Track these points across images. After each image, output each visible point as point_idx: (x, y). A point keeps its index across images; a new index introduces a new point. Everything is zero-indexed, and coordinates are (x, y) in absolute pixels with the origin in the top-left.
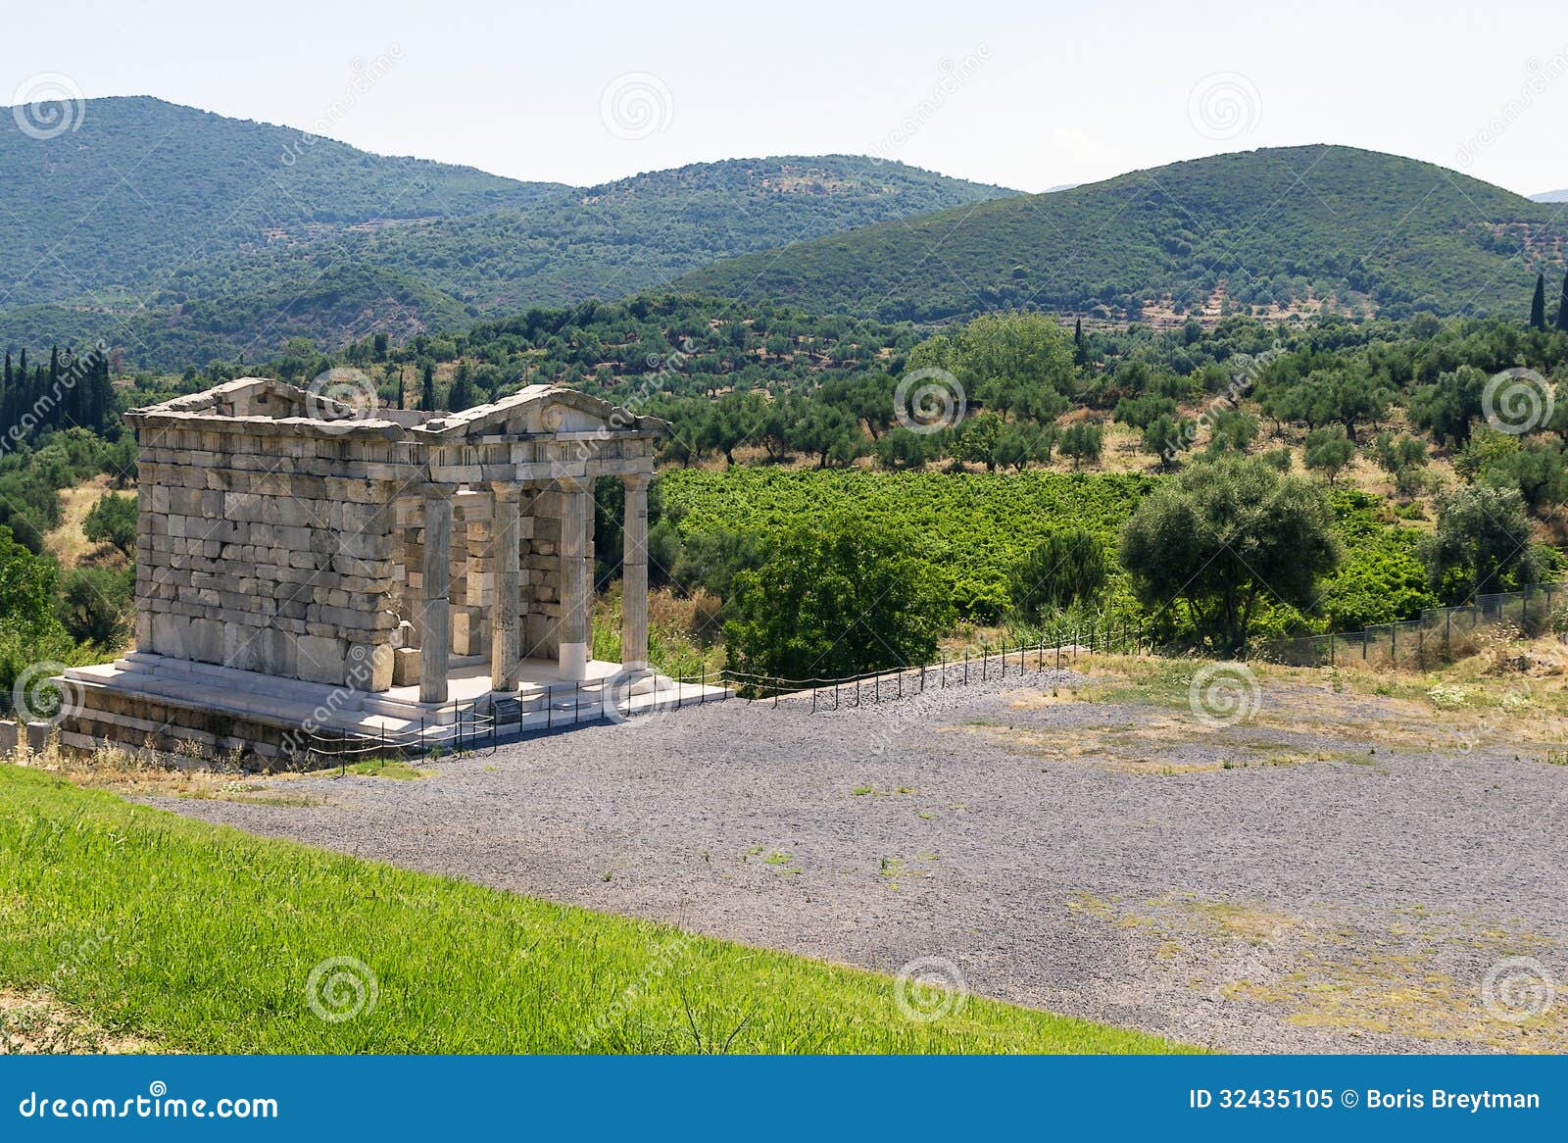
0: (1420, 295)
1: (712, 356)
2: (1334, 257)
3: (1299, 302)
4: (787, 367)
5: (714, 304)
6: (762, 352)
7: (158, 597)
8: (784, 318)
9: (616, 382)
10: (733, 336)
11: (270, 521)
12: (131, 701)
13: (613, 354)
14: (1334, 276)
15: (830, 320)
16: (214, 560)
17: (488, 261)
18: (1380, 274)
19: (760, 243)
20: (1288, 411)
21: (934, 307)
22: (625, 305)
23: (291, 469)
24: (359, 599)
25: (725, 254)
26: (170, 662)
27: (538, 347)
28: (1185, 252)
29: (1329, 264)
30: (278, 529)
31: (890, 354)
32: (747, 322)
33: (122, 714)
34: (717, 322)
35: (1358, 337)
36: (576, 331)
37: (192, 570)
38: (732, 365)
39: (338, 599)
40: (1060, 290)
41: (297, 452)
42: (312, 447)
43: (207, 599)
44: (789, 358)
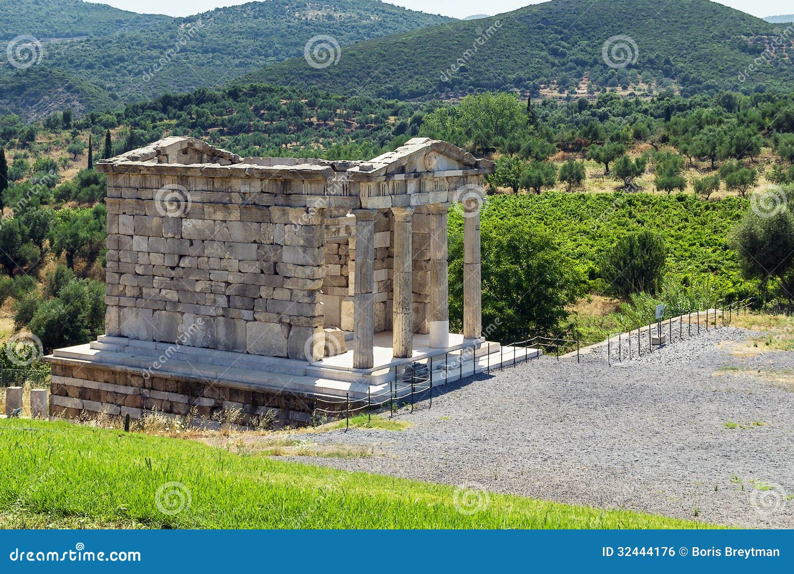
0: (706, 80)
1: (283, 123)
2: (653, 57)
3: (634, 85)
4: (331, 129)
5: (281, 90)
6: (314, 120)
7: (125, 295)
8: (326, 98)
9: (222, 140)
10: (295, 110)
11: (221, 239)
12: (114, 373)
13: (219, 122)
14: (654, 69)
15: (356, 99)
16: (173, 268)
17: (121, 64)
18: (682, 67)
19: (295, 52)
20: (699, 151)
21: (411, 91)
22: (224, 91)
23: (240, 201)
24: (301, 294)
25: (273, 59)
26: (137, 343)
27: (171, 119)
28: (563, 55)
29: (651, 61)
30: (229, 244)
31: (395, 120)
32: (303, 101)
33: (105, 382)
34: (285, 101)
35: (685, 105)
36: (194, 108)
37: (154, 276)
38: (296, 128)
39: (279, 294)
40: (489, 79)
41: (244, 188)
42: (257, 186)
43: (167, 296)
44: (331, 123)
